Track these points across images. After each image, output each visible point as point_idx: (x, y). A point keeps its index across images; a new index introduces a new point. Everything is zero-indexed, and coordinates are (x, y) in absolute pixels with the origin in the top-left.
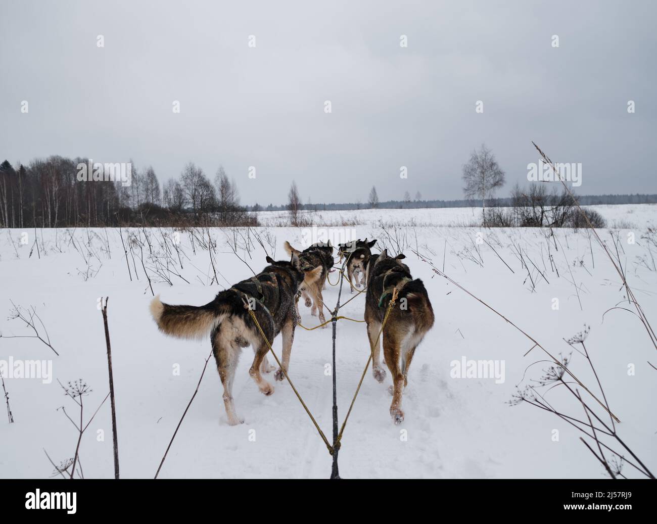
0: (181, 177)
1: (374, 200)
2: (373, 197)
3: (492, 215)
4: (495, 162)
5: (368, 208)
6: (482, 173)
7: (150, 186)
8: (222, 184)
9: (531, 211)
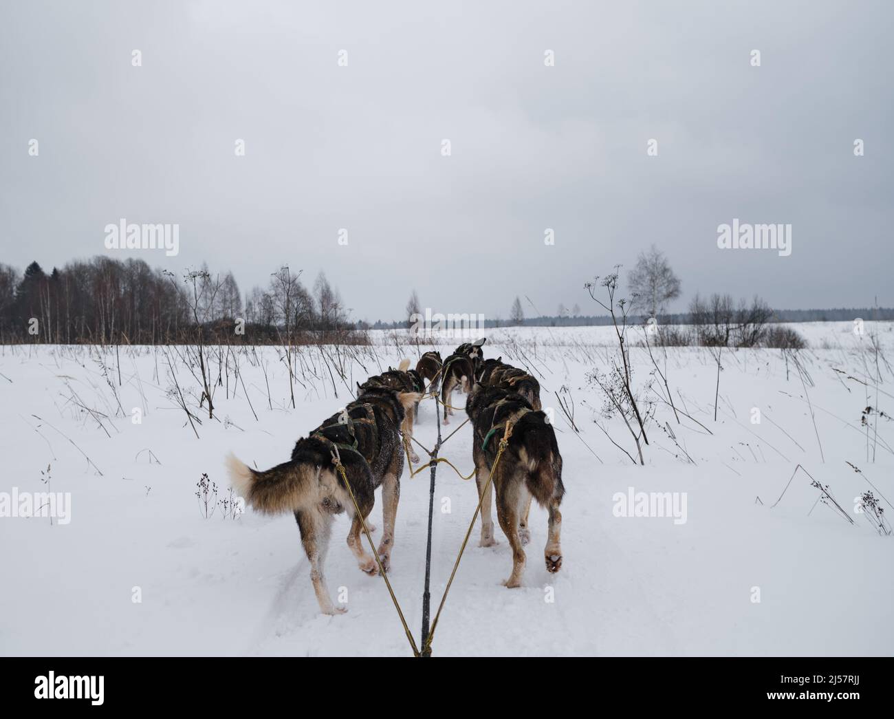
0: (270, 285)
1: (518, 315)
2: (516, 310)
3: (666, 335)
4: (667, 267)
5: (510, 326)
6: (652, 280)
7: (228, 296)
8: (322, 293)
9: (712, 329)
